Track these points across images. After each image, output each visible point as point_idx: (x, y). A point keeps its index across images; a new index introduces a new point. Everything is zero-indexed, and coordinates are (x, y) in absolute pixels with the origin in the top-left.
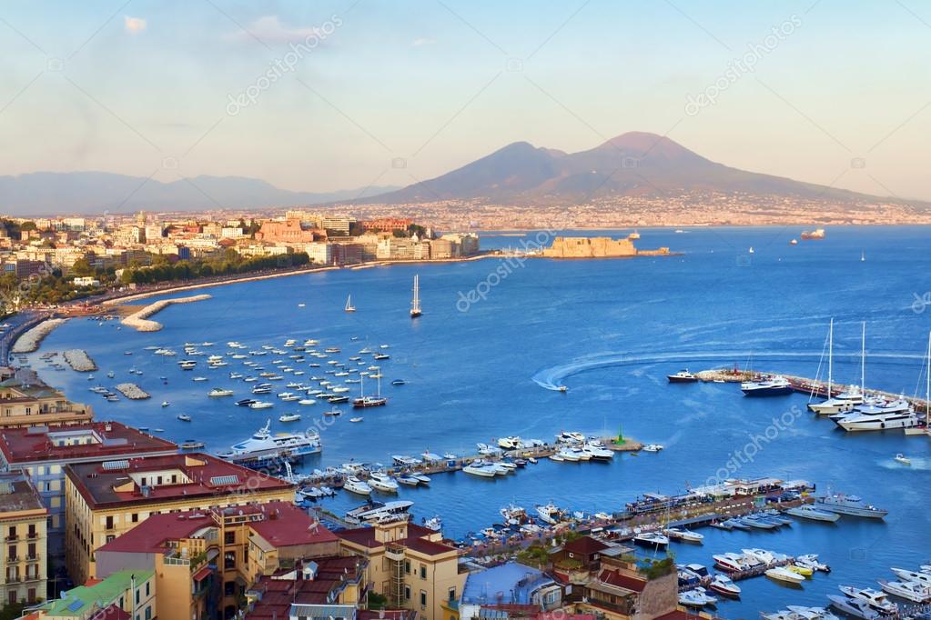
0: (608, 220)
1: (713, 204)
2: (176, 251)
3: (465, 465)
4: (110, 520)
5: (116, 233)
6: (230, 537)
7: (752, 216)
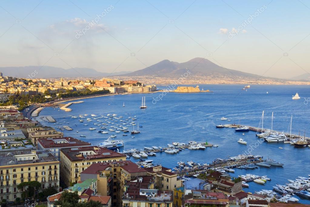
0: (191, 82)
1: (220, 78)
2: (72, 89)
3: (165, 150)
4: (76, 164)
5: (55, 83)
6: (115, 170)
7: (230, 82)
